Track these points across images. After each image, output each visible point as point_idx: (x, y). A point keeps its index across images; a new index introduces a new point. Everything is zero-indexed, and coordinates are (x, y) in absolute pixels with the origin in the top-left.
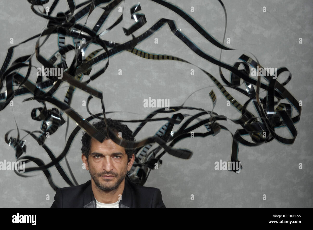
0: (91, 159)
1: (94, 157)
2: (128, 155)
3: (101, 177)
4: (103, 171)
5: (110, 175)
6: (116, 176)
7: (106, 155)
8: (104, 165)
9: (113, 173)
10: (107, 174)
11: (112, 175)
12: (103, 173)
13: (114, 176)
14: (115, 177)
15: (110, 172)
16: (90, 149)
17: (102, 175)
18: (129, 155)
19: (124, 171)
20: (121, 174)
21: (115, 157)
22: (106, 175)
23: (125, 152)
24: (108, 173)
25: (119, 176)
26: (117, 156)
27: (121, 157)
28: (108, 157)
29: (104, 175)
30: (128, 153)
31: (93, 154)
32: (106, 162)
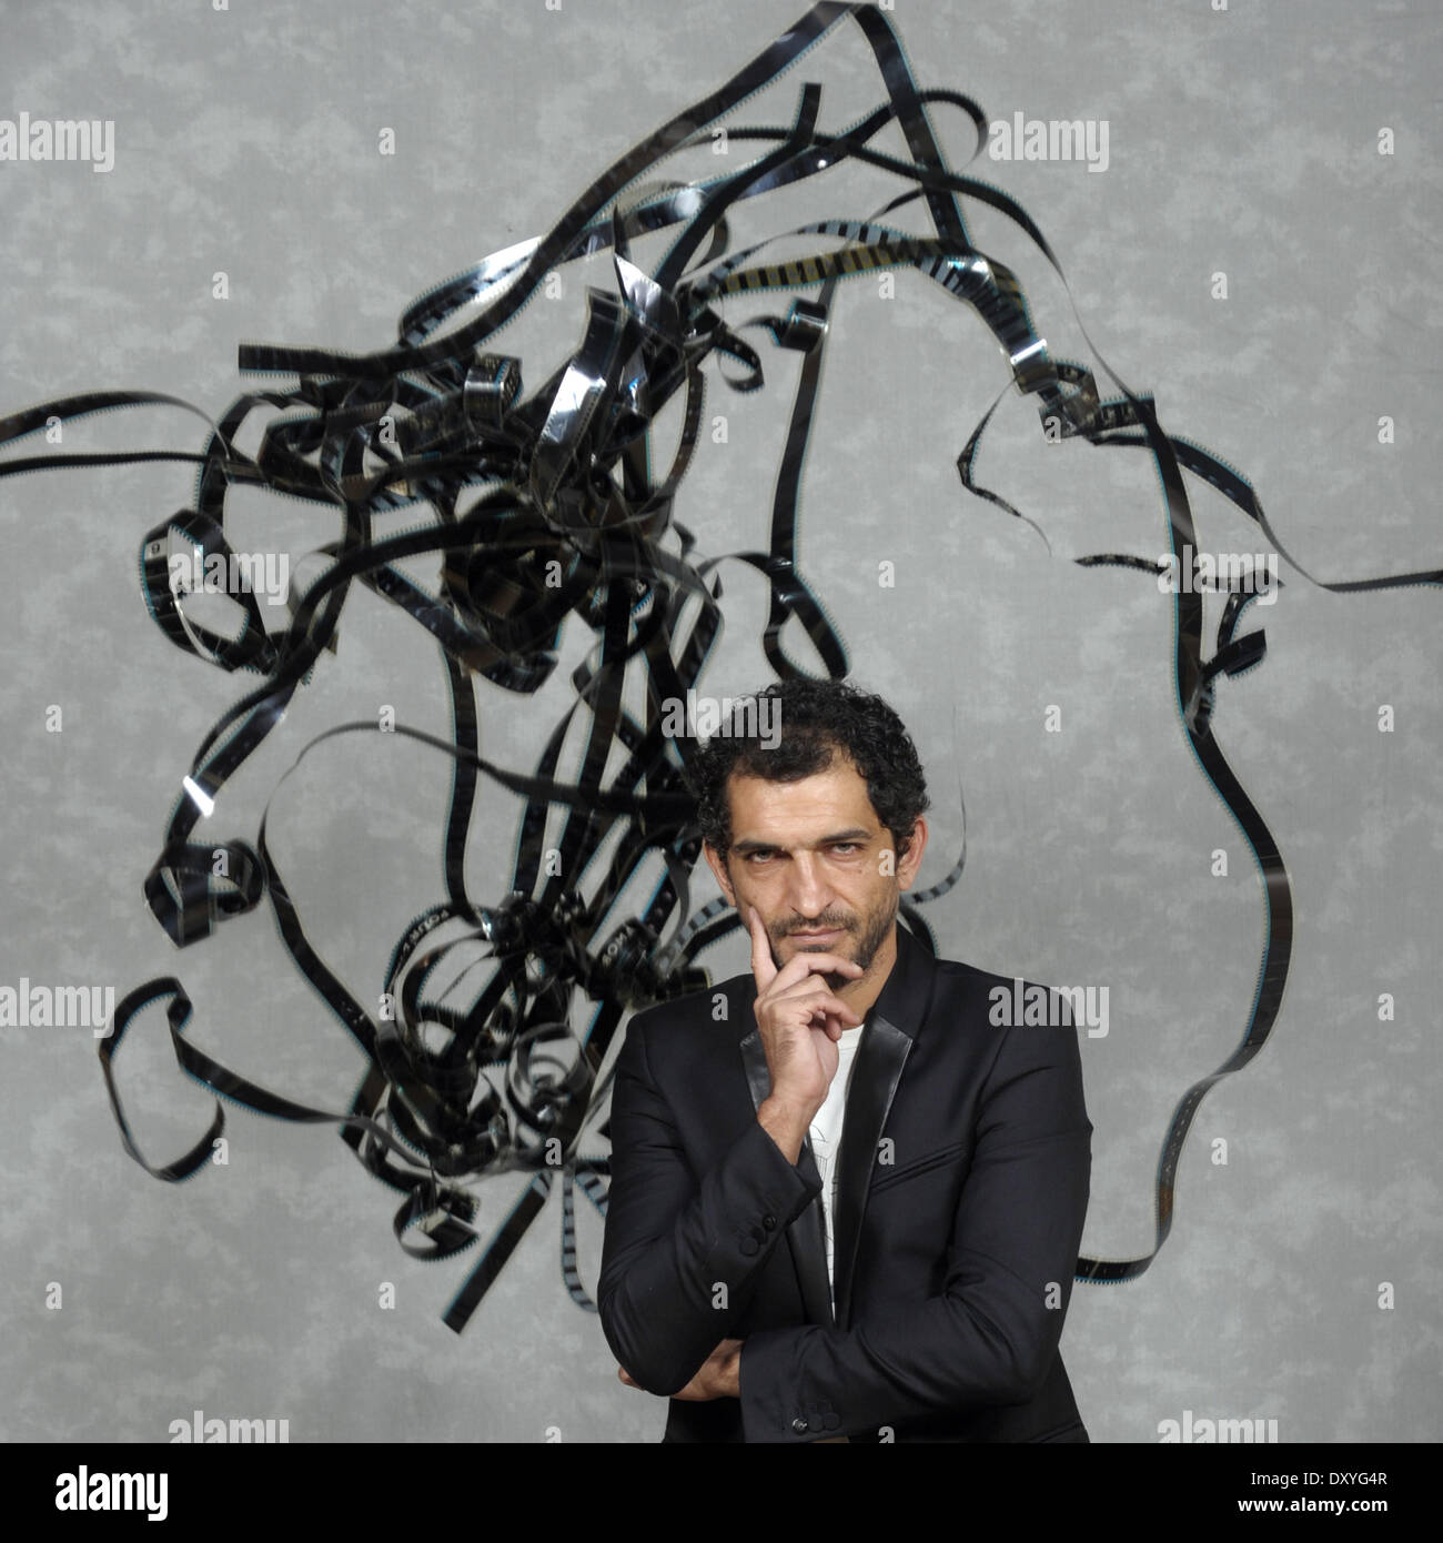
0: (738, 865)
1: (748, 858)
2: (891, 829)
3: (788, 938)
4: (794, 915)
5: (822, 927)
6: (851, 925)
7: (794, 848)
8: (791, 893)
9: (833, 920)
10: (811, 927)
11: (829, 927)
12: (793, 923)
13: (840, 930)
14: (845, 931)
15: (821, 915)
16: (727, 827)
17: (790, 931)
18: (899, 829)
19: (885, 901)
20: (871, 916)
21: (837, 850)
22: (806, 928)
23: (875, 821)
24: (814, 922)
25: (863, 925)
26: (845, 846)
27: (859, 847)
28: (804, 858)
29: (796, 931)
30: (891, 820)
31: (742, 847)
32: (798, 875)
